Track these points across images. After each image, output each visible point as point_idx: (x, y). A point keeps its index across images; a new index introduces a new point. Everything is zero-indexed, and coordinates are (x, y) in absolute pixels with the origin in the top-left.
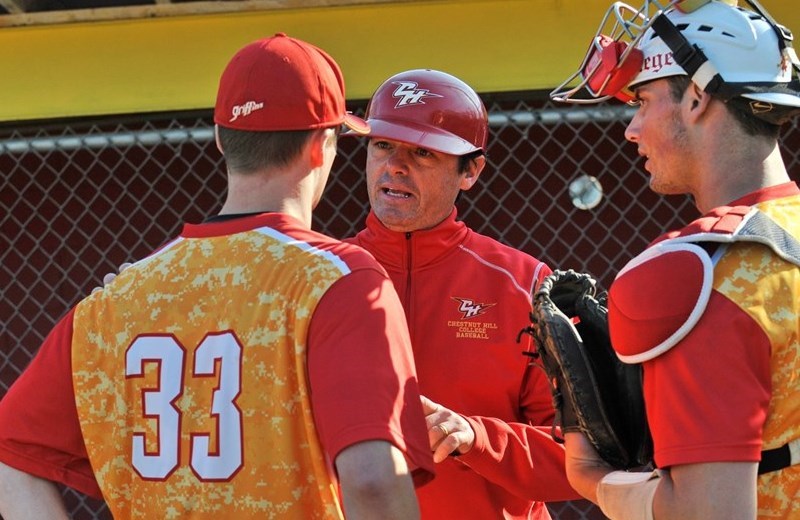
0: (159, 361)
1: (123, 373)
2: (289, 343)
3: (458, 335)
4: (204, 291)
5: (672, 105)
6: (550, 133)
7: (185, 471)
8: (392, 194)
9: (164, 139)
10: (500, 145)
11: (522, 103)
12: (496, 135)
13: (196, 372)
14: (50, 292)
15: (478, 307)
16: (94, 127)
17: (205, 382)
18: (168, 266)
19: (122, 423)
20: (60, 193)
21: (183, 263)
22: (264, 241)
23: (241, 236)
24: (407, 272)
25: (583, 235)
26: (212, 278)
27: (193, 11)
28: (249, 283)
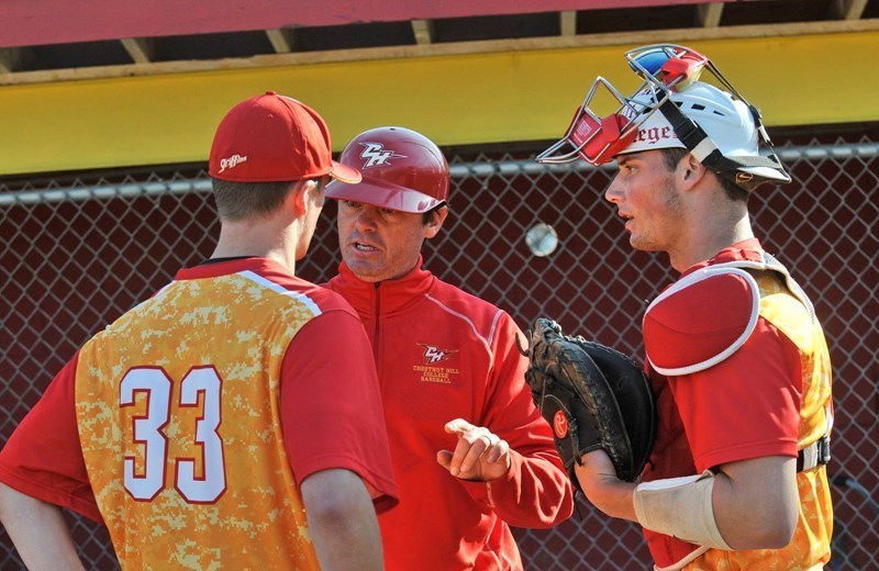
0: (148, 391)
1: (118, 403)
2: (264, 377)
3: (423, 379)
4: (189, 327)
5: (666, 174)
6: (509, 183)
7: (170, 493)
8: (362, 247)
9: (144, 191)
10: (461, 195)
11: (482, 155)
12: (458, 186)
13: (183, 402)
14: (36, 338)
15: (442, 354)
16: (78, 180)
17: (189, 411)
18: (160, 306)
19: (117, 448)
20: (45, 243)
21: (173, 303)
22: (244, 284)
23: (225, 279)
24: (374, 317)
25: (540, 280)
26: (198, 316)
27: (170, 70)
28: (229, 322)
